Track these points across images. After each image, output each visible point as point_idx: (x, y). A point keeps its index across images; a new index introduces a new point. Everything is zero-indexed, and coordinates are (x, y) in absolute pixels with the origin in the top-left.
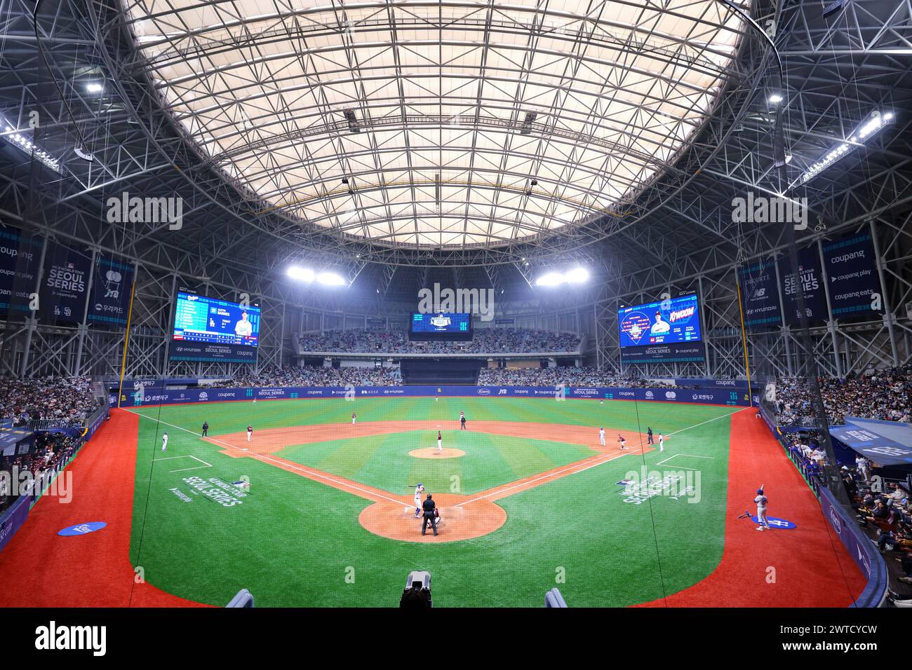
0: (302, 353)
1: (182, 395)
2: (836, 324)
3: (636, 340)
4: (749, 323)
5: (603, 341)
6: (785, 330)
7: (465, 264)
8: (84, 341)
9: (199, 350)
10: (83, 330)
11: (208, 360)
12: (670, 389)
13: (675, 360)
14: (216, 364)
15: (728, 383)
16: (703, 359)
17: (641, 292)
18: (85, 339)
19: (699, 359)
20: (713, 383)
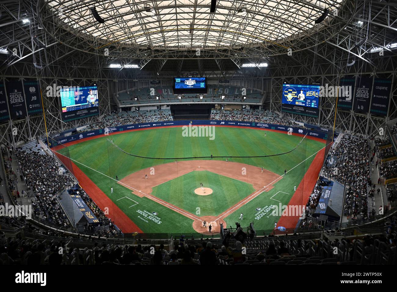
0: (121, 106)
1: (72, 138)
2: (370, 116)
3: (290, 102)
4: (339, 105)
5: (274, 98)
6: (352, 112)
7: (204, 57)
8: (30, 124)
9: (74, 115)
10: (28, 119)
11: (79, 118)
12: (301, 128)
13: (306, 115)
14: (82, 119)
15: (326, 130)
16: (317, 117)
17: (295, 77)
18: (30, 123)
19: (316, 116)
20: (319, 128)
